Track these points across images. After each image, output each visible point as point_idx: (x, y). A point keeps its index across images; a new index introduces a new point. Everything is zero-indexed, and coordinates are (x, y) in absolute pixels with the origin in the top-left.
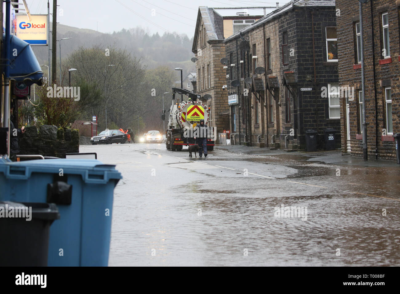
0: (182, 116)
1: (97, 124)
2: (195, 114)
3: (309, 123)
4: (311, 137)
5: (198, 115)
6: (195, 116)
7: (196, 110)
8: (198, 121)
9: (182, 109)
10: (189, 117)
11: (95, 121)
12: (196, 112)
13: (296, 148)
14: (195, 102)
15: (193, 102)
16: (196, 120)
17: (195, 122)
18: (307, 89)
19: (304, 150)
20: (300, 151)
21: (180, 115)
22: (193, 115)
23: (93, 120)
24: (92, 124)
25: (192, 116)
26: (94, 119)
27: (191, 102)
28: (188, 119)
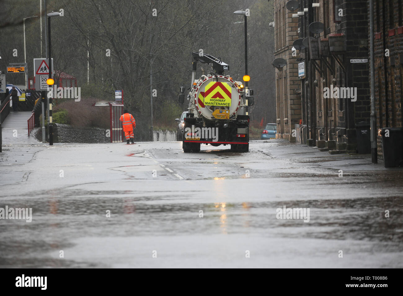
0: (199, 98)
1: (123, 105)
2: (218, 95)
3: (363, 112)
4: (363, 131)
5: (221, 97)
6: (218, 98)
7: (218, 89)
8: (222, 105)
9: (199, 87)
10: (207, 99)
11: (118, 99)
12: (219, 92)
13: (345, 149)
14: (219, 76)
15: (216, 76)
16: (219, 105)
17: (217, 108)
18: (360, 60)
19: (354, 152)
20: (349, 153)
21: (195, 97)
22: (215, 97)
23: (117, 97)
24: (111, 106)
25: (212, 98)
26: (118, 95)
27: (213, 77)
28: (206, 103)
